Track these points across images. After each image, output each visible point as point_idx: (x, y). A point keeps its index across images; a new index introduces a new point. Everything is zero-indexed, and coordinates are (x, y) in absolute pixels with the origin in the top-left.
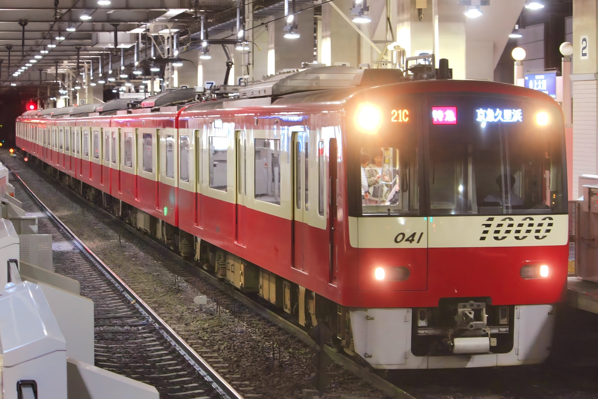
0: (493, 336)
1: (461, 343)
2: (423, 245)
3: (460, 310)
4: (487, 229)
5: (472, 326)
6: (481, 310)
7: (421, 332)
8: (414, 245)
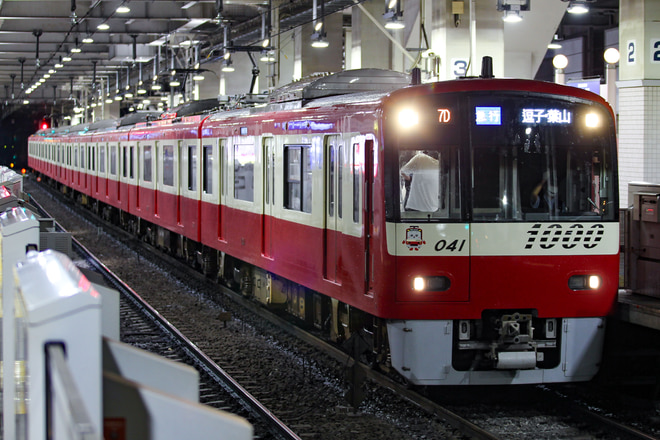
0: (539, 350)
1: (506, 358)
2: (465, 253)
3: (504, 323)
4: (533, 236)
5: (517, 340)
6: (526, 323)
7: (463, 346)
8: (456, 253)
